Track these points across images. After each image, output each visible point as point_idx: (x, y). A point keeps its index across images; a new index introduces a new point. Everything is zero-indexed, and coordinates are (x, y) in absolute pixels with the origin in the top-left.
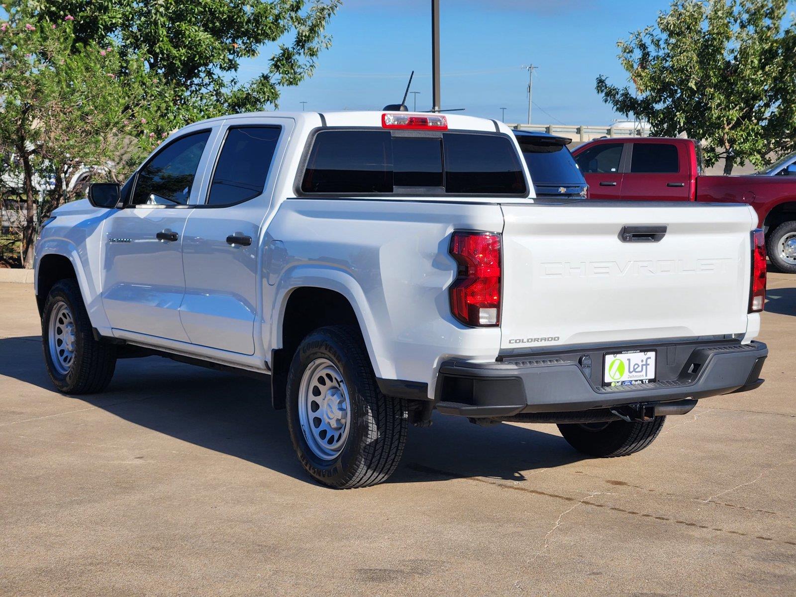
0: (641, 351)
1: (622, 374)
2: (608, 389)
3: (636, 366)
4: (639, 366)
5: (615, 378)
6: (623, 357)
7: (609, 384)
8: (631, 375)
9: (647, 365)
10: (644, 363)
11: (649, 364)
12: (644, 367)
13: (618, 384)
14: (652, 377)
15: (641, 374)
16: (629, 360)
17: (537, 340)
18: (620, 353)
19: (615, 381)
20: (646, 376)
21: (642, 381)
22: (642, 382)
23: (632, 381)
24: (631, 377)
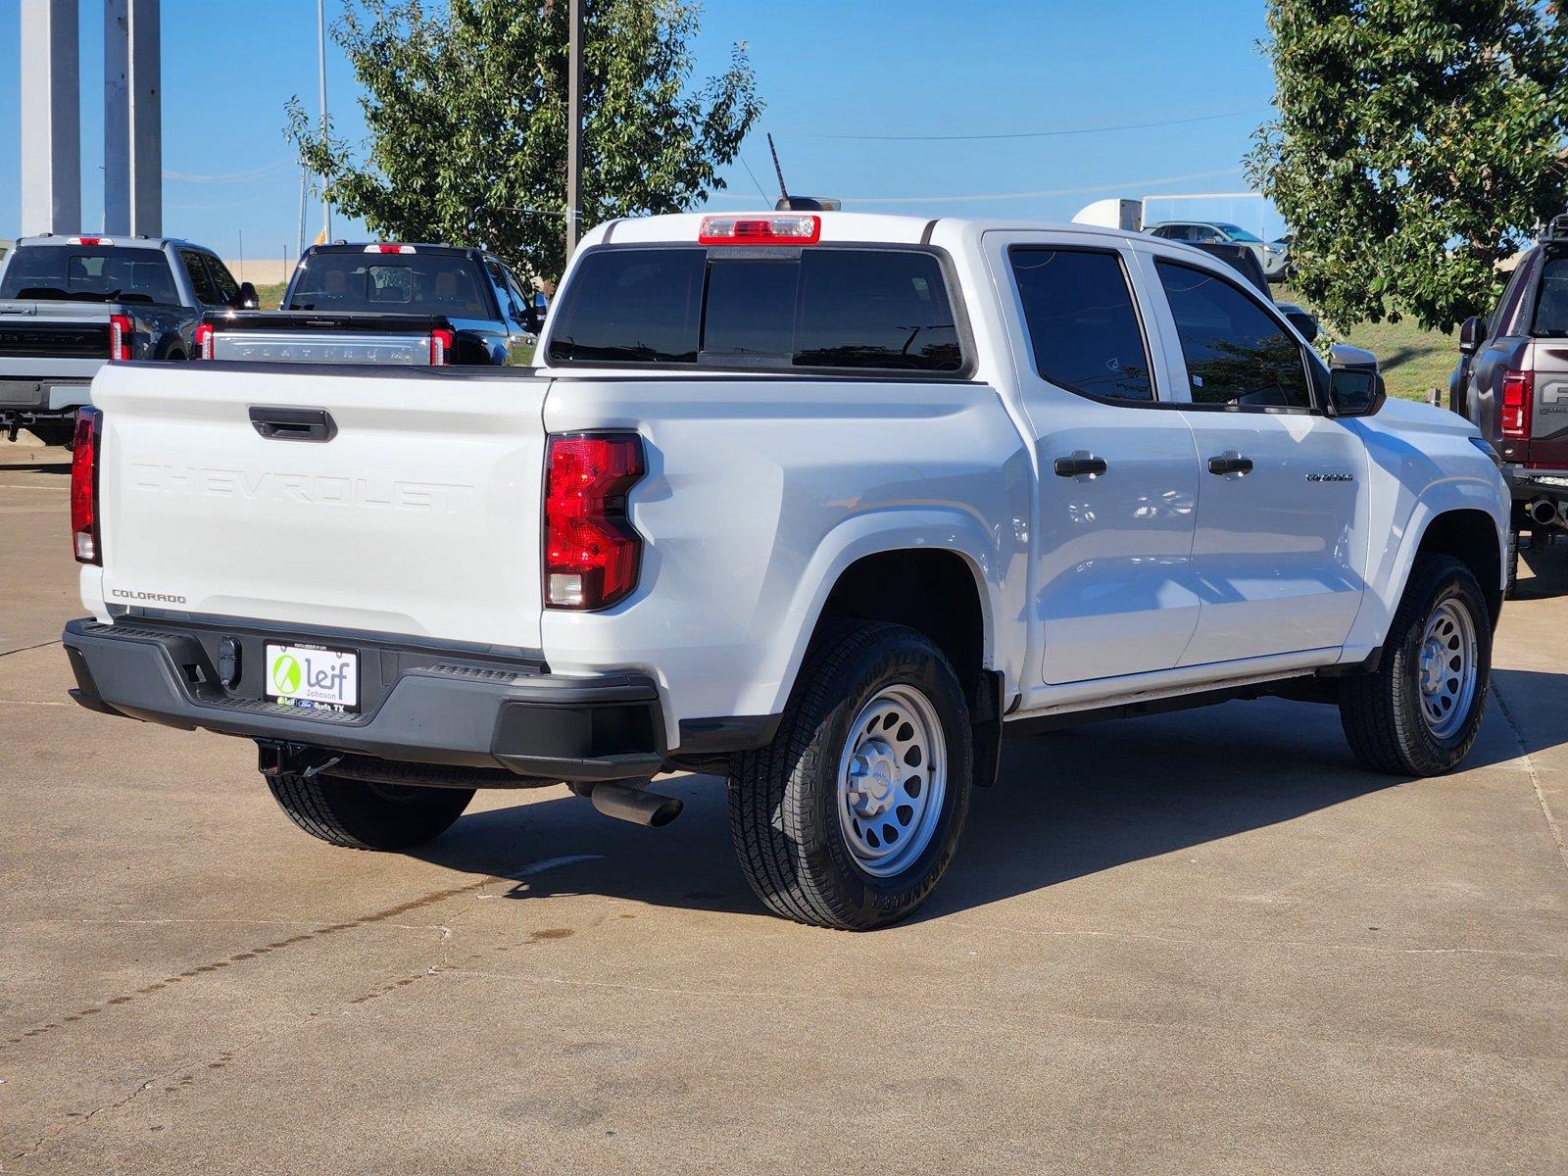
0: (330, 649)
1: (296, 683)
2: (271, 708)
3: (321, 676)
4: (326, 676)
5: (284, 689)
6: (299, 654)
7: (274, 699)
8: (312, 689)
9: (341, 677)
10: (337, 672)
11: (345, 677)
12: (337, 680)
13: (288, 703)
14: (352, 702)
15: (331, 692)
16: (308, 661)
17: (150, 596)
18: (292, 644)
19: (283, 695)
20: (341, 698)
21: (332, 705)
22: (333, 708)
23: (314, 702)
24: (312, 694)
